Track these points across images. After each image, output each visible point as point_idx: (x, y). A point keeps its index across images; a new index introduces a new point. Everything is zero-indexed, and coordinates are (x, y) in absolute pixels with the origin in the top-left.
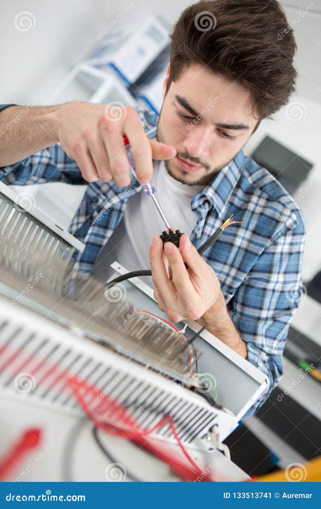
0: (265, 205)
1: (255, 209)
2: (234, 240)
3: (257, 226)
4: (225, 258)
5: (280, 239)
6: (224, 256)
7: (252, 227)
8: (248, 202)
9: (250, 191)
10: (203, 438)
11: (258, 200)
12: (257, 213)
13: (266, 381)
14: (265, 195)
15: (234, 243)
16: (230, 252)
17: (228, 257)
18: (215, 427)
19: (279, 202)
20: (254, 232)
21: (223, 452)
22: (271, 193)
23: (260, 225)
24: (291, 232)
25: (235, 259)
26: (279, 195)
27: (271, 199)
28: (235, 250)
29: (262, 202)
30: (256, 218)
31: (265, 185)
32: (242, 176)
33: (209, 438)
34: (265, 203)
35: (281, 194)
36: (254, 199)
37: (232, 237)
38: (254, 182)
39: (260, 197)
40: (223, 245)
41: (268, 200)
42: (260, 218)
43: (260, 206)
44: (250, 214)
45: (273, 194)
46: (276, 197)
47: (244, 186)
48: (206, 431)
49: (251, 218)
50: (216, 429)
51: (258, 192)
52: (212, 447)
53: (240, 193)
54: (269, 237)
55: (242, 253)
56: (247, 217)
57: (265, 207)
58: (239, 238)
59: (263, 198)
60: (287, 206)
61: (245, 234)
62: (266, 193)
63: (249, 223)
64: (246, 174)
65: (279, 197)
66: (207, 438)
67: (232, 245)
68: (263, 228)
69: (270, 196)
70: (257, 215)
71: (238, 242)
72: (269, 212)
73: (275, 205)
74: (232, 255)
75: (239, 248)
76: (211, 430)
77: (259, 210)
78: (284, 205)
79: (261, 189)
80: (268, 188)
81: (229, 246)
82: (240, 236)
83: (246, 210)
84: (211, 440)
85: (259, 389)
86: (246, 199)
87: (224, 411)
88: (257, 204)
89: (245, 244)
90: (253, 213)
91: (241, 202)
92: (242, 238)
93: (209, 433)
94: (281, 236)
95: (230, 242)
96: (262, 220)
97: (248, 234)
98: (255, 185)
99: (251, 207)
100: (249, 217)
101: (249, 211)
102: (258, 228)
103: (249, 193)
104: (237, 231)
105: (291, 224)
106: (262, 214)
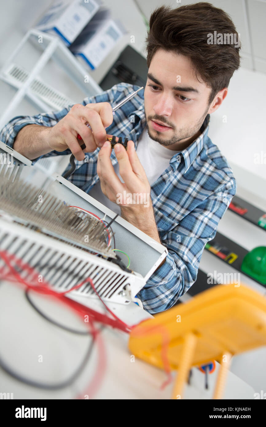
0: (213, 171)
1: (206, 171)
2: (188, 188)
3: (205, 183)
4: (179, 199)
5: (219, 193)
6: (178, 198)
7: (202, 182)
8: (202, 166)
9: (204, 160)
10: (119, 294)
11: (209, 167)
12: (207, 175)
13: (165, 251)
14: (214, 165)
15: (187, 191)
16: (183, 196)
17: (181, 199)
18: (128, 286)
19: (223, 171)
20: (202, 187)
21: (137, 303)
22: (218, 164)
23: (207, 183)
24: (227, 191)
25: (185, 203)
26: (223, 166)
27: (218, 168)
28: (187, 196)
29: (212, 168)
30: (206, 178)
31: (215, 158)
32: (204, 149)
33: (124, 294)
34: (213, 170)
35: (225, 166)
36: (207, 165)
37: (186, 187)
38: (209, 154)
39: (210, 165)
40: (179, 191)
41: (216, 168)
42: (209, 178)
43: (210, 171)
44: (202, 174)
45: (220, 165)
46: (221, 167)
47: (203, 155)
48: (121, 288)
49: (202, 177)
50: (128, 287)
51: (210, 161)
52: (128, 300)
53: (199, 159)
54: (213, 191)
55: (191, 199)
56: (200, 176)
57: (213, 172)
58: (192, 188)
59: (213, 166)
60: (228, 174)
61: (196, 186)
62: (215, 163)
63: (200, 180)
64: (206, 147)
65: (223, 168)
66: (122, 294)
67: (185, 191)
68: (209, 186)
69: (217, 166)
70: (207, 176)
71: (190, 190)
72: (215, 176)
73: (220, 172)
74: (184, 199)
75: (190, 195)
76: (125, 288)
77: (208, 173)
78: (226, 174)
79: (212, 160)
80: (217, 161)
81: (183, 192)
82: (192, 187)
83: (199, 171)
84: (126, 295)
85: (161, 257)
86: (201, 164)
87: (134, 274)
88: (208, 169)
89: (194, 194)
90: (204, 174)
91: (197, 166)
92: (193, 188)
93: (124, 290)
94: (221, 191)
95: (185, 189)
96: (209, 180)
97: (198, 187)
98: (208, 156)
99: (203, 170)
100: (201, 176)
101: (202, 172)
102: (206, 185)
103: (204, 161)
104: (191, 183)
105: (229, 186)
106: (210, 176)
